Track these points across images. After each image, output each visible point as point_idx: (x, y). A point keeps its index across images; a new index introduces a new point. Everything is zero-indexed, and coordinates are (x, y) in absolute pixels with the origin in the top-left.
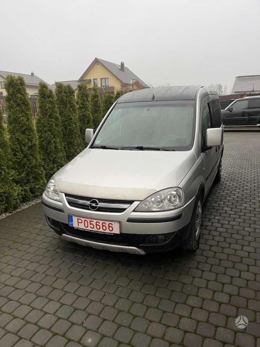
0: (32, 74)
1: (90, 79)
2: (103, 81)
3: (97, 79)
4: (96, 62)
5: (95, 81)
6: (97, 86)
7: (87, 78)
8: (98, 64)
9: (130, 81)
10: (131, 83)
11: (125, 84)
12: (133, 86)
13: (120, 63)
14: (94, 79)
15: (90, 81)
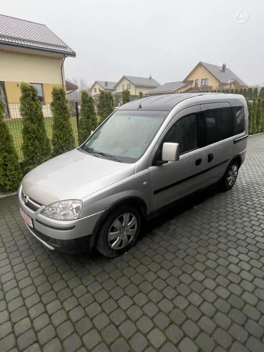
0: (151, 77)
1: (192, 80)
2: (204, 81)
3: (198, 80)
4: (200, 65)
5: (197, 81)
6: (197, 86)
7: (190, 79)
8: (201, 67)
9: (229, 80)
10: (229, 82)
11: (223, 84)
12: (231, 85)
13: (222, 65)
14: (196, 80)
15: (192, 81)
